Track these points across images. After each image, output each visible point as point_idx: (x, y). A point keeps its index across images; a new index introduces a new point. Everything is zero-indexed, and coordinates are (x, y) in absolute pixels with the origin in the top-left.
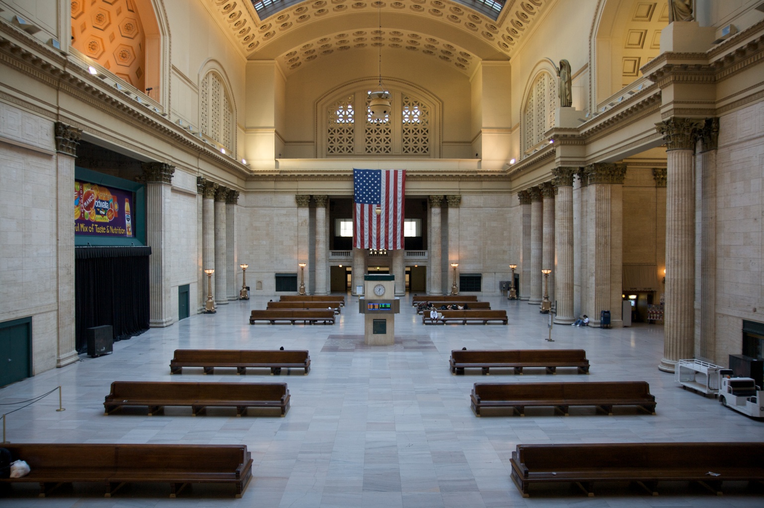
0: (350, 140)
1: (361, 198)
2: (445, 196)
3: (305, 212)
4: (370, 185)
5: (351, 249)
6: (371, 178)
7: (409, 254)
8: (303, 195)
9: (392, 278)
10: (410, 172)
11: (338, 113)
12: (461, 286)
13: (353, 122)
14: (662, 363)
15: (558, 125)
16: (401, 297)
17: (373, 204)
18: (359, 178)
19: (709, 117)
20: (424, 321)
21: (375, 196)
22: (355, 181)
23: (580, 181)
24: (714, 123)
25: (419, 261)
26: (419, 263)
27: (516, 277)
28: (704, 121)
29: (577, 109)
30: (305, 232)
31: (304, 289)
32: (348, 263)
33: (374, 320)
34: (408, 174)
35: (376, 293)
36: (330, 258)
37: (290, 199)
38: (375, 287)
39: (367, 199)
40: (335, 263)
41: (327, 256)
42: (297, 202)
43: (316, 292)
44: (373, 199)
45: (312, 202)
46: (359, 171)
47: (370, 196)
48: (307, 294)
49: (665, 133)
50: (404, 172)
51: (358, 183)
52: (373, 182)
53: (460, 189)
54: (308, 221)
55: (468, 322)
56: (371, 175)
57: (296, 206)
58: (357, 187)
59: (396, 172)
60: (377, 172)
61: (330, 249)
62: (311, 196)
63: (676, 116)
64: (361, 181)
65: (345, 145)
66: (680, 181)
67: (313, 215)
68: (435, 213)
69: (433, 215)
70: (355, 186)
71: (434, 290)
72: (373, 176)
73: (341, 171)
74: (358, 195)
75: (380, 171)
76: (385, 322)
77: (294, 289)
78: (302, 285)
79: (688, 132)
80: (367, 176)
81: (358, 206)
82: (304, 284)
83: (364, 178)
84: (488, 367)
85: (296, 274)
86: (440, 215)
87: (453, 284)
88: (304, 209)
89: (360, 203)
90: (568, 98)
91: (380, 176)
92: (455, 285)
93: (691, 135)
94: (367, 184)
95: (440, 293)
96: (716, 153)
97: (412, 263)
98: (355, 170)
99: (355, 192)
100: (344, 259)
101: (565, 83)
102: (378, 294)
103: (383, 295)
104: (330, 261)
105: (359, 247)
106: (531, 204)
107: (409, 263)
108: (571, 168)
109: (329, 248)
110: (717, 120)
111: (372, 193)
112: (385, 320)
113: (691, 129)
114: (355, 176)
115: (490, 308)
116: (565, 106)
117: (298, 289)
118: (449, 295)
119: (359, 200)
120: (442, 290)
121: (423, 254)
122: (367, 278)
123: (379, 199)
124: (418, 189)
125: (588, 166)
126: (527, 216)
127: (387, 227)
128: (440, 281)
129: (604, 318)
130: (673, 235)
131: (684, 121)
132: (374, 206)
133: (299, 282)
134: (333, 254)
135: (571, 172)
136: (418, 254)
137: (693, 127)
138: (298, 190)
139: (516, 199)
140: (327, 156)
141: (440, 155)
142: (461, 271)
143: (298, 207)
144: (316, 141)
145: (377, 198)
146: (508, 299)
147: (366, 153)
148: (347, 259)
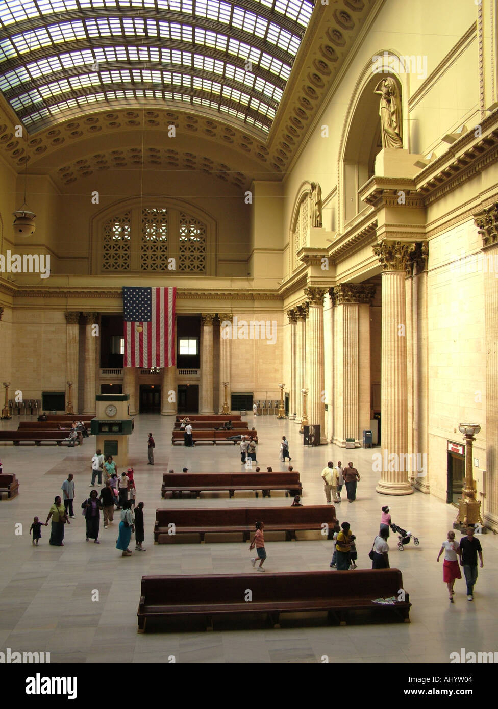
0: (126, 257)
1: (132, 317)
2: (217, 315)
3: (74, 330)
4: (140, 302)
5: (122, 367)
6: (142, 295)
7: (181, 372)
8: (72, 312)
9: (125, 398)
10: (181, 289)
11: (114, 230)
12: (232, 404)
13: (129, 238)
14: (380, 485)
15: (308, 246)
16: (134, 417)
17: (144, 321)
18: (129, 296)
19: (419, 240)
20: (173, 441)
21: (146, 314)
22: (125, 299)
23: (331, 300)
24: (424, 246)
25: (191, 379)
26: (191, 382)
27: (287, 396)
28: (414, 245)
29: (326, 230)
30: (74, 350)
31: (72, 407)
32: (119, 381)
33: (105, 441)
34: (179, 292)
35: (108, 414)
36: (100, 376)
37: (59, 316)
38: (107, 408)
39: (137, 317)
40: (107, 381)
41: (97, 374)
42: (66, 319)
43: (84, 411)
44: (143, 317)
45: (82, 319)
46: (129, 289)
47: (140, 314)
48: (75, 413)
49: (380, 255)
50: (175, 289)
51: (129, 302)
52: (143, 300)
53: (232, 307)
54: (77, 338)
55: (217, 442)
56: (141, 292)
57: (66, 323)
58: (126, 306)
59: (166, 290)
60: (148, 290)
61: (101, 367)
62: (81, 313)
63: (388, 239)
64: (131, 299)
65: (121, 261)
66: (393, 303)
67: (83, 332)
68: (207, 330)
69: (204, 333)
70: (125, 305)
71: (206, 410)
72: (143, 294)
73: (111, 288)
74: (128, 313)
75: (150, 289)
76: (117, 444)
77: (63, 408)
78: (69, 404)
79: (400, 254)
80: (137, 293)
81: (129, 324)
82: (72, 403)
83: (134, 296)
84: (200, 491)
85: (65, 392)
86: (212, 333)
87: (225, 402)
88: (73, 326)
89: (130, 321)
90: (319, 220)
91: (150, 294)
92: (226, 404)
93: (403, 257)
94: (137, 302)
95: (212, 412)
96: (427, 276)
97: (185, 382)
98: (124, 288)
99: (125, 310)
100: (115, 378)
101: (316, 205)
102: (110, 415)
103: (114, 416)
104: (101, 379)
105: (129, 365)
106: (297, 324)
107: (181, 382)
108: (321, 287)
109: (99, 366)
110: (427, 243)
111: (143, 311)
112: (117, 441)
113: (402, 252)
114: (125, 294)
115: (248, 428)
116: (315, 227)
117: (66, 408)
118: (220, 414)
119: (129, 318)
120: (214, 409)
121: (196, 372)
122: (99, 398)
123: (150, 317)
124: (190, 307)
125: (336, 287)
126: (294, 335)
127: (158, 345)
128: (211, 400)
129: (366, 438)
130: (387, 356)
131: (395, 244)
132: (137, 324)
133: (67, 401)
134: (104, 372)
135: (321, 292)
136: (190, 372)
137: (404, 249)
138: (68, 307)
139: (286, 318)
140: (102, 272)
141: (216, 273)
142: (233, 390)
143: (67, 324)
144: (91, 257)
145: (147, 315)
146: (277, 418)
147: (142, 270)
148: (118, 378)
